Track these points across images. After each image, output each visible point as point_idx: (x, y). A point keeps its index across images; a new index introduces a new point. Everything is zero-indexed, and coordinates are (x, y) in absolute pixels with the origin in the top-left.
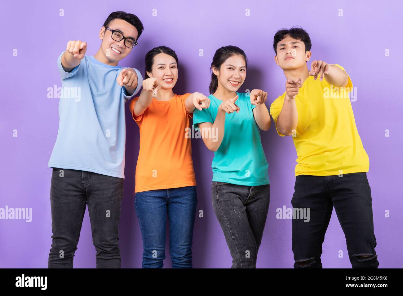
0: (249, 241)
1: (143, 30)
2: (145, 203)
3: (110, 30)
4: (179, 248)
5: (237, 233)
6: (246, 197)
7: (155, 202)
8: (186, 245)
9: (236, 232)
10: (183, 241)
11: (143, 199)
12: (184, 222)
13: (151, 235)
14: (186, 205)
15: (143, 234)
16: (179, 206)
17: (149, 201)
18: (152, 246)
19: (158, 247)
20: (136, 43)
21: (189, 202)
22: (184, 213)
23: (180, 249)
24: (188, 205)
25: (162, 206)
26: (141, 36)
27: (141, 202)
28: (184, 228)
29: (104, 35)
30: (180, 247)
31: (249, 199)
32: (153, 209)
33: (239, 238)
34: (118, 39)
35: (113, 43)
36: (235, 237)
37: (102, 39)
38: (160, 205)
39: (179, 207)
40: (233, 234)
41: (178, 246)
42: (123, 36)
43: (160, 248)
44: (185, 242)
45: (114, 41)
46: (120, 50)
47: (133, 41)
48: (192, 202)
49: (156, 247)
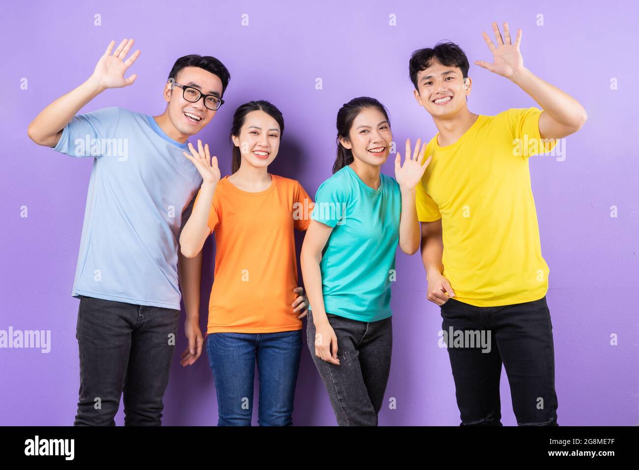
0: (363, 404)
1: (229, 79)
2: (222, 348)
3: (179, 87)
4: (273, 416)
5: (345, 391)
6: (361, 335)
7: (239, 347)
8: (284, 412)
9: (343, 389)
10: (279, 406)
11: (220, 341)
12: (282, 377)
13: (231, 396)
14: (285, 351)
15: (219, 395)
16: (274, 352)
17: (230, 344)
18: (233, 413)
19: (241, 415)
20: (222, 101)
21: (290, 346)
22: (282, 364)
23: (274, 418)
24: (289, 351)
25: (248, 353)
26: (227, 88)
27: (216, 345)
28: (282, 387)
29: (171, 95)
30: (274, 414)
31: (364, 338)
32: (235, 357)
33: (348, 397)
34: (194, 98)
35: (186, 106)
36: (342, 397)
37: (168, 101)
38: (246, 351)
39: (275, 354)
40: (339, 393)
41: (270, 412)
42: (201, 94)
43: (243, 415)
44: (282, 407)
45: (187, 102)
46: (199, 114)
47: (217, 97)
48: (295, 347)
49: (239, 415)
